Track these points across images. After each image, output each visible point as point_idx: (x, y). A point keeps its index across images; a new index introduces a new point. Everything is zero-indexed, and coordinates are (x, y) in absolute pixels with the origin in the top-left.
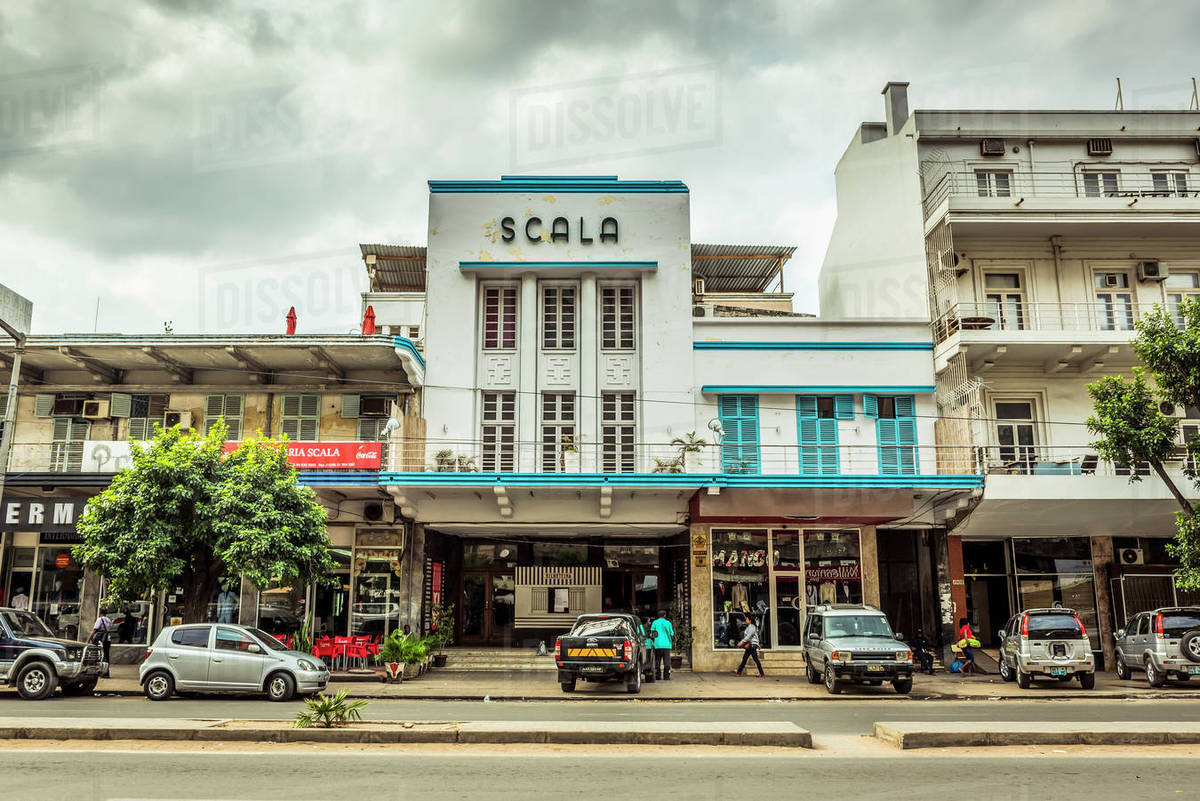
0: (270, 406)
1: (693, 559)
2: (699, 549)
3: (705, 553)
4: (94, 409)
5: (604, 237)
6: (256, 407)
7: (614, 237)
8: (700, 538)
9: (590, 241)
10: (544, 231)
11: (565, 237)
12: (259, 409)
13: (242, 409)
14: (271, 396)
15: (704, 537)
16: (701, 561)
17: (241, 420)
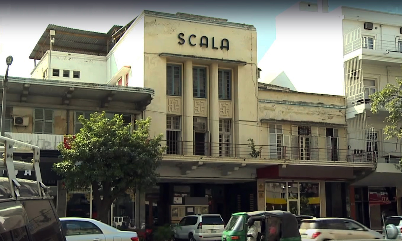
0: (68, 115)
1: (258, 194)
2: (261, 190)
3: (263, 191)
5: (222, 47)
6: (60, 116)
7: (227, 48)
8: (261, 185)
9: (217, 48)
10: (196, 41)
11: (207, 45)
12: (62, 117)
13: (53, 117)
14: (68, 111)
15: (263, 184)
16: (261, 195)
17: (53, 123)
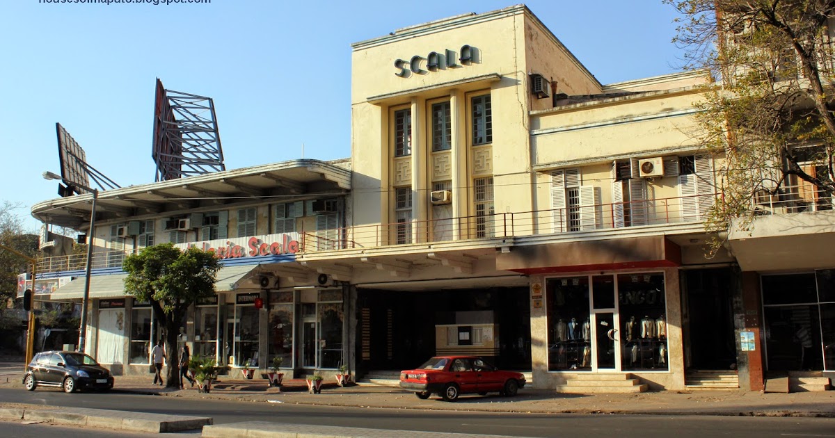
0: (270, 212)
1: (532, 302)
2: (536, 294)
3: (541, 297)
4: (183, 225)
5: (463, 61)
6: (263, 214)
7: (471, 59)
8: (537, 286)
10: (423, 65)
11: (437, 65)
13: (256, 216)
14: (270, 206)
15: (540, 284)
16: (538, 304)
17: (255, 223)
